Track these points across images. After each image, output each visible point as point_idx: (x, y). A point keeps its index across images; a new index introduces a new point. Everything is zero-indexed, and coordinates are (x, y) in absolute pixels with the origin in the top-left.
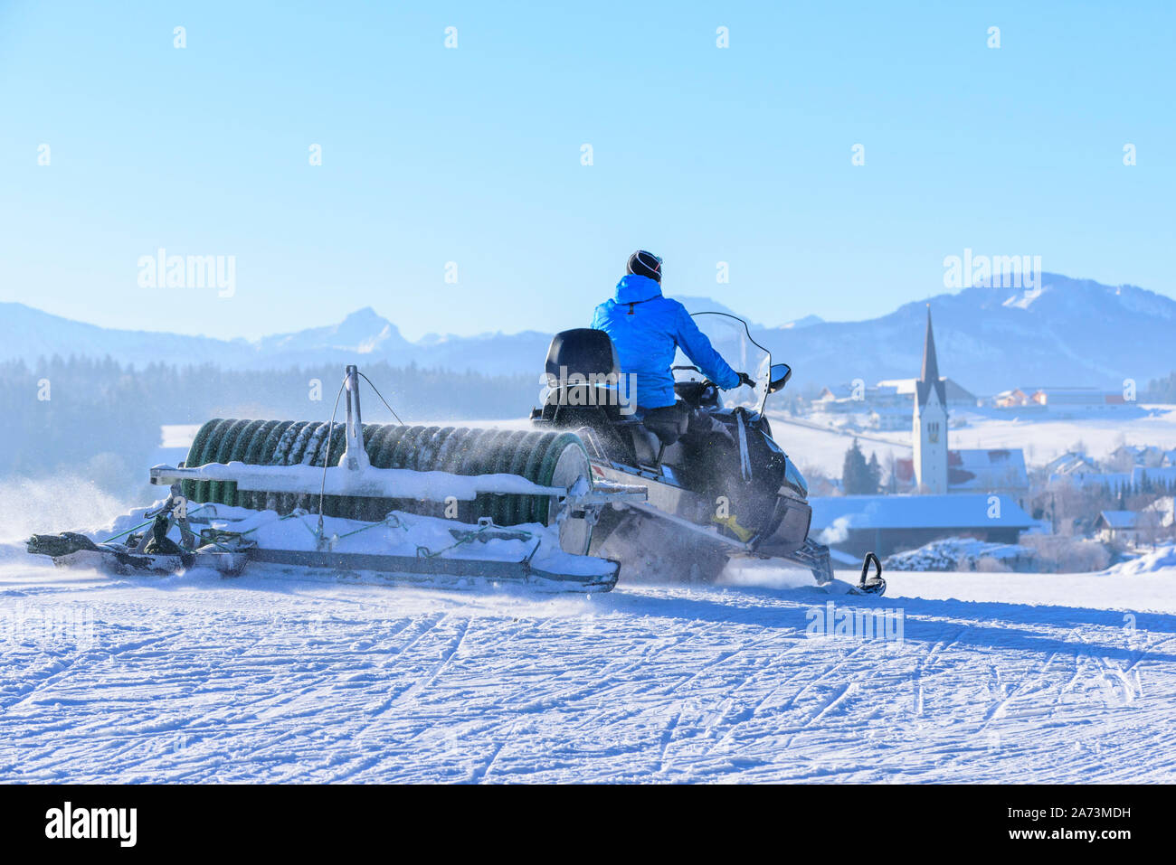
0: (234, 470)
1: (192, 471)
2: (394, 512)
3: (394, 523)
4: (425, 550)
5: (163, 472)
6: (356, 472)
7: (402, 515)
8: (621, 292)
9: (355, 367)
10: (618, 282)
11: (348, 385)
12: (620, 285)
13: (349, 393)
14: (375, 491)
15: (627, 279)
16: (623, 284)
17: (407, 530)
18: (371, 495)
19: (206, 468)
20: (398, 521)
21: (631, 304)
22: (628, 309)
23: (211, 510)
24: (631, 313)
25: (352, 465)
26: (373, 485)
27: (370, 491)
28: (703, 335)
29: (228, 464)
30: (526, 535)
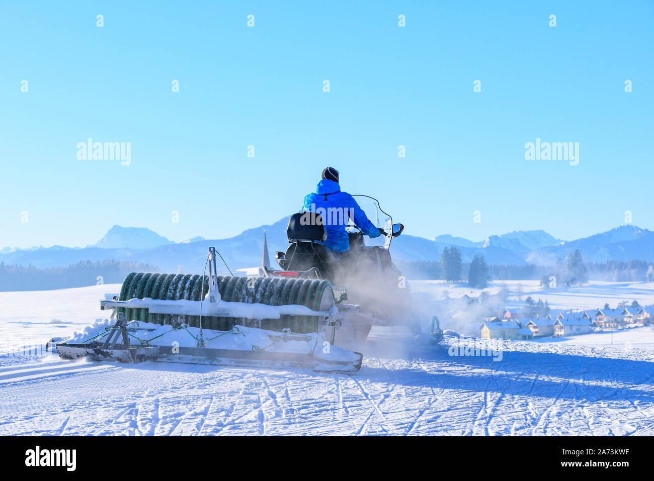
0: (146, 302)
1: (124, 303)
2: (237, 326)
3: (236, 331)
4: (257, 348)
5: (107, 303)
6: (214, 303)
7: (242, 328)
8: (320, 188)
9: (214, 248)
10: (318, 183)
11: (210, 257)
12: (319, 184)
13: (210, 262)
14: (225, 314)
15: (323, 182)
16: (321, 184)
17: (245, 336)
18: (222, 316)
19: (131, 301)
20: (238, 330)
21: (326, 195)
22: (324, 197)
23: (136, 324)
24: (326, 200)
25: (212, 299)
26: (223, 310)
27: (222, 314)
28: (363, 211)
29: (143, 299)
30: (309, 338)
